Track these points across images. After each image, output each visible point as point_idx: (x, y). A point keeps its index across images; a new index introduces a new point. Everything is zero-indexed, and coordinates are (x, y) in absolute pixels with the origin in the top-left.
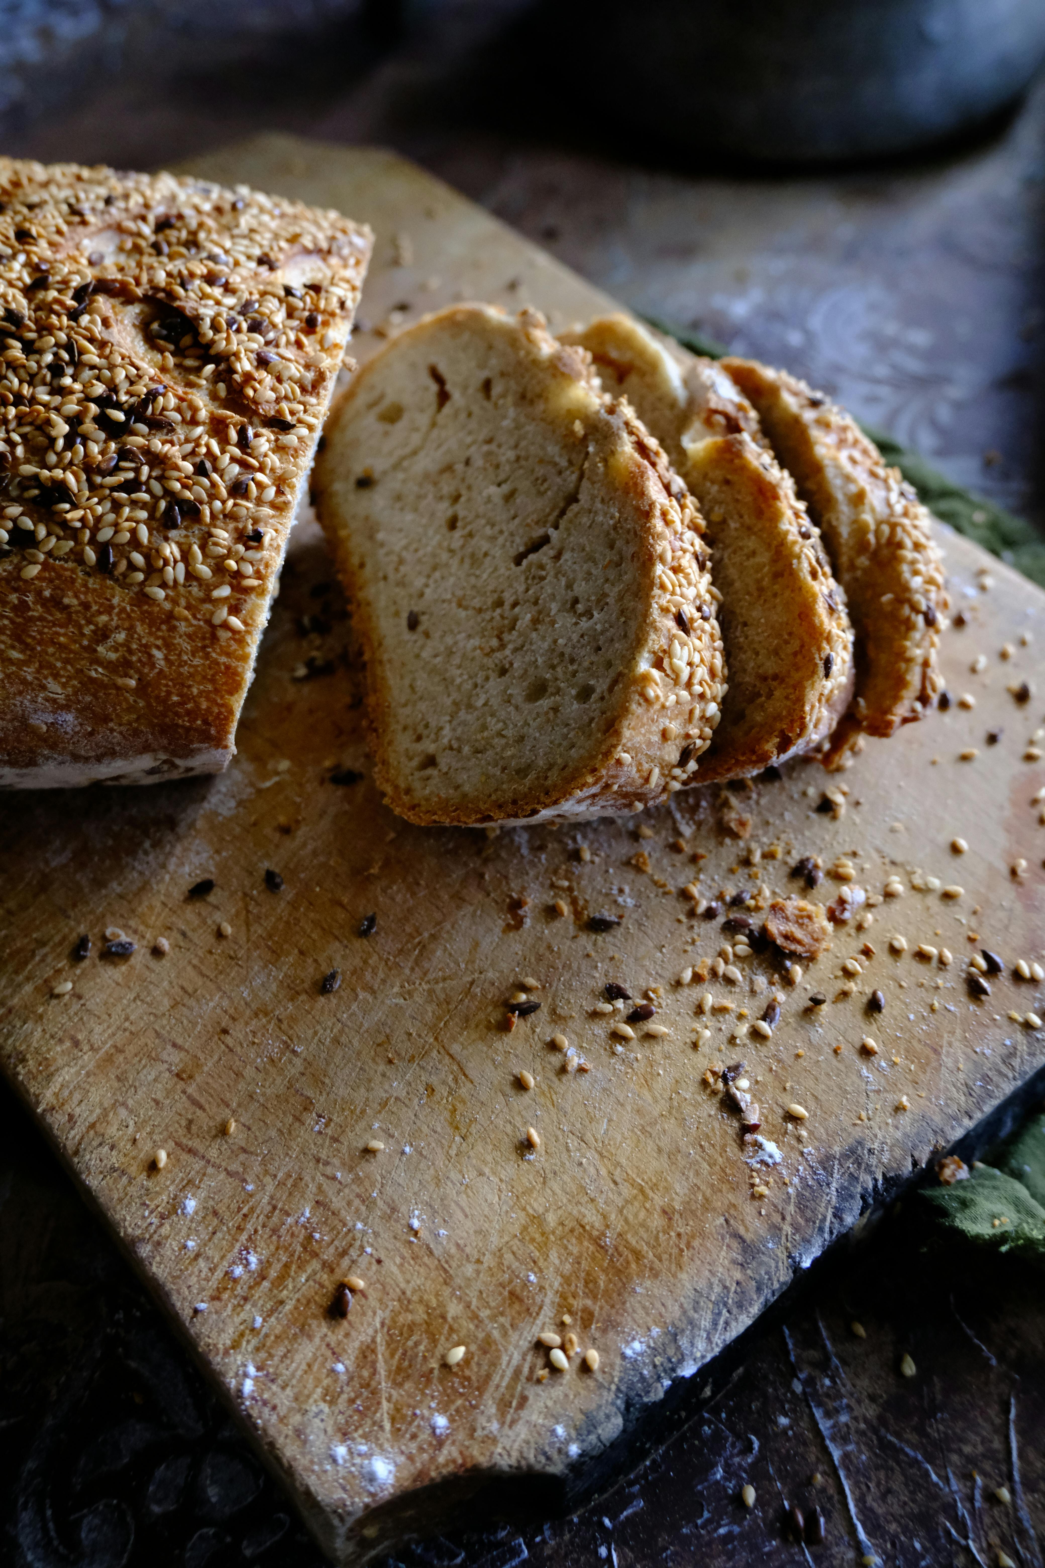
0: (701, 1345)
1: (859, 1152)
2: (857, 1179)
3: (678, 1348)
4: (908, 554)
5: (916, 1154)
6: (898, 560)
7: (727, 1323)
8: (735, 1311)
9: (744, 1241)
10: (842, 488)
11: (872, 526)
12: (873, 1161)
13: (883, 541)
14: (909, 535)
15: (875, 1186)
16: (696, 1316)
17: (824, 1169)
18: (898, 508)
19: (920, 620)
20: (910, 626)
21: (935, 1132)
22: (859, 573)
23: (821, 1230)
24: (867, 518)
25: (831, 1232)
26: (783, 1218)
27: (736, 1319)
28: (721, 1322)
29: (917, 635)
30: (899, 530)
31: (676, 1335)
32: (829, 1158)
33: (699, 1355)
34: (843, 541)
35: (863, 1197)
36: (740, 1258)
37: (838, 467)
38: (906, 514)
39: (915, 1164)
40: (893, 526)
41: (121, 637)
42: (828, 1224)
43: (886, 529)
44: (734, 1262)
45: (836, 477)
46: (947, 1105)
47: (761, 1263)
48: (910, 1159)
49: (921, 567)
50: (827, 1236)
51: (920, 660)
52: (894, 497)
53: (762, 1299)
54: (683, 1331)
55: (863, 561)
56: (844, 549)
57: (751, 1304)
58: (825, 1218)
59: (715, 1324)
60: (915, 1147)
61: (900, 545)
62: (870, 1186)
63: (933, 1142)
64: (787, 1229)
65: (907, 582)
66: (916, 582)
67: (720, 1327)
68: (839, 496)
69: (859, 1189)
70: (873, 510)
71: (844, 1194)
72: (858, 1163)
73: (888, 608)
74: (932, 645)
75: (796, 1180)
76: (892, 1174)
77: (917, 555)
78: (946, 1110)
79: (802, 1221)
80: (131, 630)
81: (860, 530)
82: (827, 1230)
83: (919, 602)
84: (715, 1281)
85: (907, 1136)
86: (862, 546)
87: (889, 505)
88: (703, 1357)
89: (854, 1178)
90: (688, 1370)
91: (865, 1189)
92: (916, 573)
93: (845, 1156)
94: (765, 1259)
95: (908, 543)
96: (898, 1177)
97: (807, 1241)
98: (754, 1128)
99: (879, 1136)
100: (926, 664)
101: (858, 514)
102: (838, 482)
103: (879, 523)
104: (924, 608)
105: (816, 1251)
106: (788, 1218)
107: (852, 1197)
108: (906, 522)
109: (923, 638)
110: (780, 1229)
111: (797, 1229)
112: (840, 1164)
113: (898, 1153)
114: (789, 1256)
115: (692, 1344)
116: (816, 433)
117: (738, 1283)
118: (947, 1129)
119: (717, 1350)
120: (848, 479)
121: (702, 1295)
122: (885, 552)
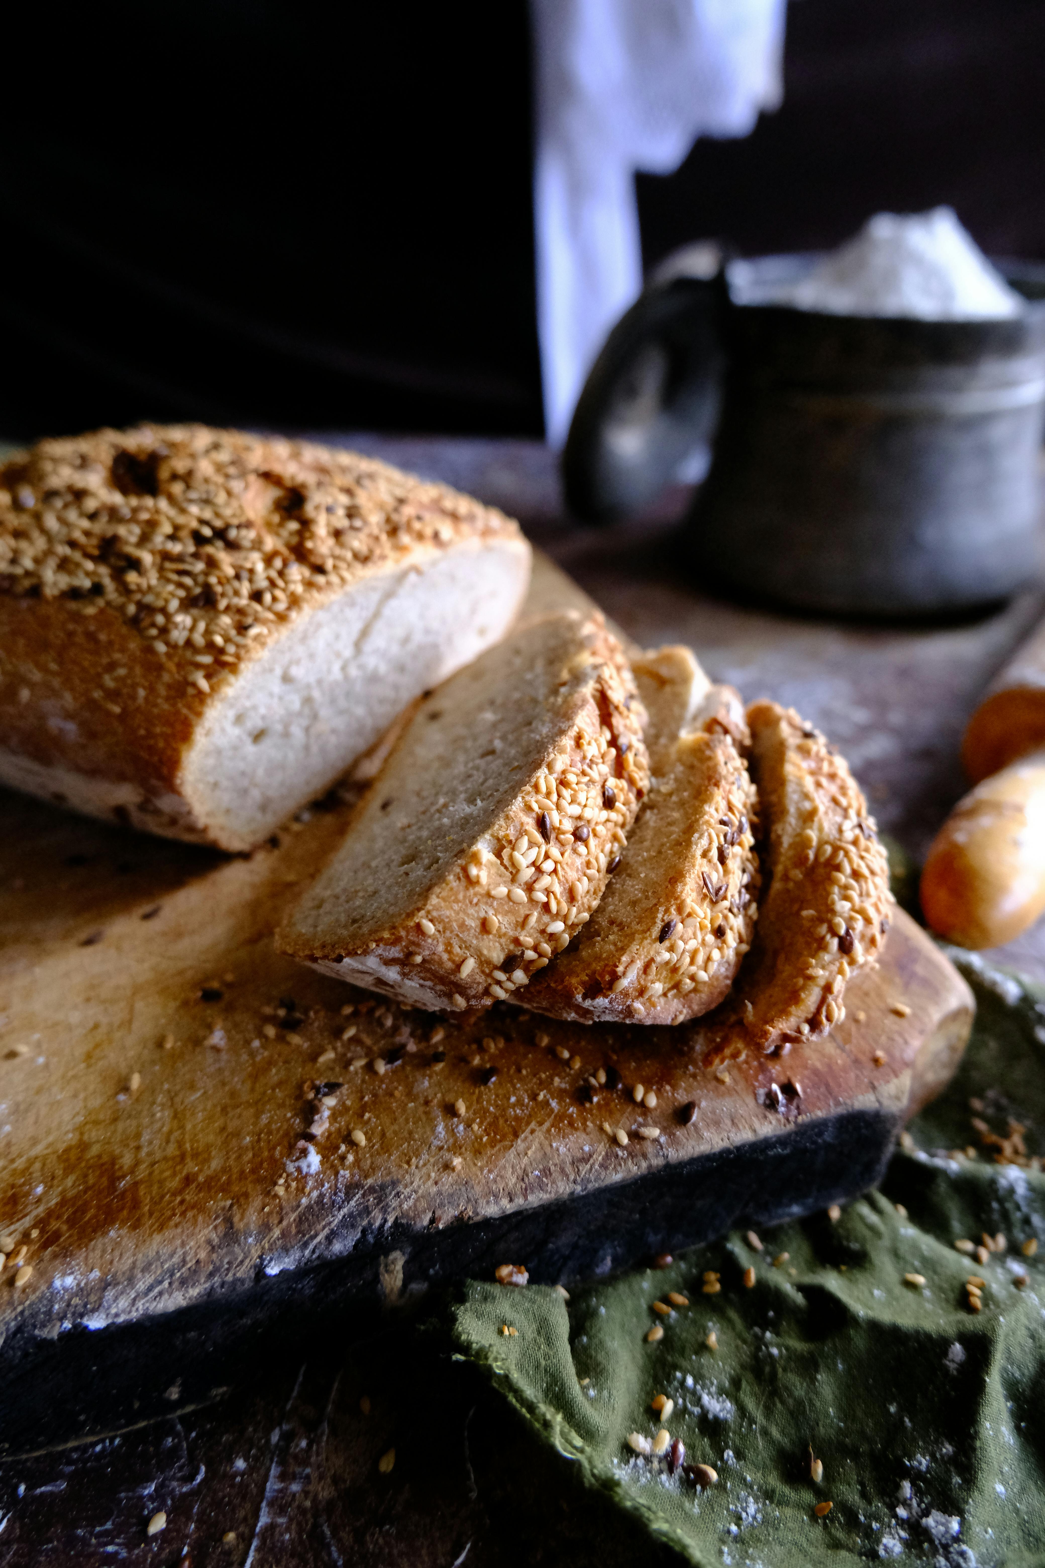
0: (123, 1303)
1: (388, 1191)
2: (369, 1213)
3: (101, 1298)
4: (842, 878)
5: (438, 1213)
6: (832, 881)
7: (161, 1294)
8: (176, 1285)
9: (232, 1228)
10: (797, 803)
11: (814, 843)
12: (394, 1203)
13: (822, 859)
14: (850, 861)
15: (382, 1226)
16: (140, 1275)
17: (347, 1194)
18: (849, 835)
19: (834, 943)
20: (822, 946)
21: (469, 1200)
22: (791, 885)
23: (305, 1245)
24: (813, 835)
25: (313, 1252)
26: (280, 1222)
27: (170, 1294)
28: (157, 1290)
29: (827, 957)
30: (841, 854)
31: (109, 1285)
32: (358, 1186)
33: (113, 1311)
34: (783, 850)
35: (364, 1231)
36: (216, 1241)
37: (800, 784)
38: (855, 843)
39: (433, 1221)
40: (836, 849)
41: (122, 672)
42: (315, 1241)
43: (828, 849)
44: (209, 1242)
45: (794, 792)
46: (495, 1181)
47: (232, 1253)
48: (429, 1215)
49: (854, 894)
50: (307, 1252)
51: (822, 982)
52: (848, 825)
53: (207, 1285)
54: (118, 1284)
55: (797, 874)
56: (782, 859)
57: (193, 1286)
58: (316, 1235)
59: (150, 1289)
60: (442, 1205)
61: (838, 868)
62: (377, 1224)
63: (462, 1208)
64: (277, 1233)
65: (833, 903)
66: (843, 906)
67: (152, 1295)
68: (792, 810)
69: (365, 1223)
70: (821, 829)
71: (349, 1222)
72: (380, 1200)
73: (807, 924)
74: (841, 972)
75: (315, 1194)
76: (404, 1221)
77: (852, 882)
78: (490, 1185)
79: (294, 1230)
80: (131, 669)
81: (802, 843)
82: (311, 1247)
83: (839, 925)
84: (180, 1252)
85: (440, 1193)
86: (800, 860)
87: (840, 831)
88: (117, 1315)
89: (367, 1211)
90: (96, 1323)
91: (370, 1224)
92: (846, 898)
93: (372, 1190)
94: (237, 1249)
95: (848, 870)
96: (409, 1225)
97: (286, 1250)
98: (311, 1138)
99: (415, 1184)
100: (828, 989)
101: (803, 829)
102: (796, 797)
103: (822, 843)
104: (842, 932)
105: (289, 1263)
106: (285, 1223)
107: (353, 1226)
108: (852, 849)
109: (832, 962)
110: (270, 1230)
111: (284, 1235)
112: (363, 1196)
113: (423, 1204)
114: (260, 1257)
115: (116, 1299)
116: (792, 756)
117: (198, 1262)
118: (482, 1202)
119: (134, 1315)
120: (806, 796)
121: (159, 1259)
122: (821, 871)
